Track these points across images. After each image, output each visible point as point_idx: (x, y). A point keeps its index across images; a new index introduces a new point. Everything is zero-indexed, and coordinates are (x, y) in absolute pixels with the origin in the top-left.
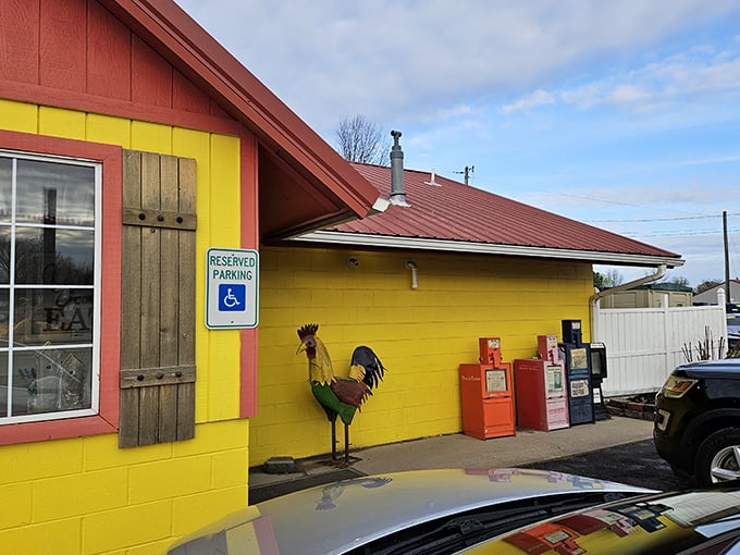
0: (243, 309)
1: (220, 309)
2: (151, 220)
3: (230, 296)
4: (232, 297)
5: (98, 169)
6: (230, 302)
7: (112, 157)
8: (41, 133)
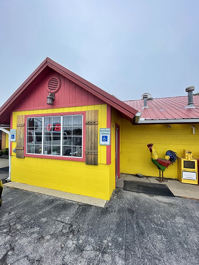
0: (107, 141)
1: (102, 141)
2: (90, 123)
3: (104, 138)
4: (105, 138)
5: (83, 115)
6: (104, 139)
7: (84, 113)
8: (76, 111)
